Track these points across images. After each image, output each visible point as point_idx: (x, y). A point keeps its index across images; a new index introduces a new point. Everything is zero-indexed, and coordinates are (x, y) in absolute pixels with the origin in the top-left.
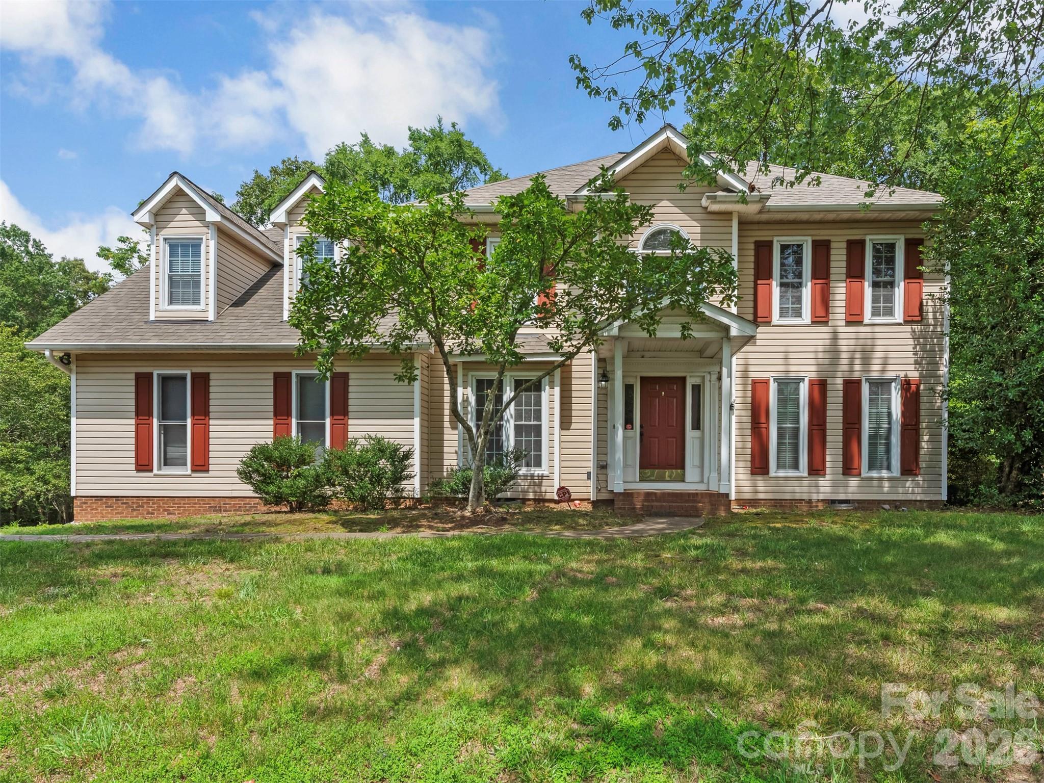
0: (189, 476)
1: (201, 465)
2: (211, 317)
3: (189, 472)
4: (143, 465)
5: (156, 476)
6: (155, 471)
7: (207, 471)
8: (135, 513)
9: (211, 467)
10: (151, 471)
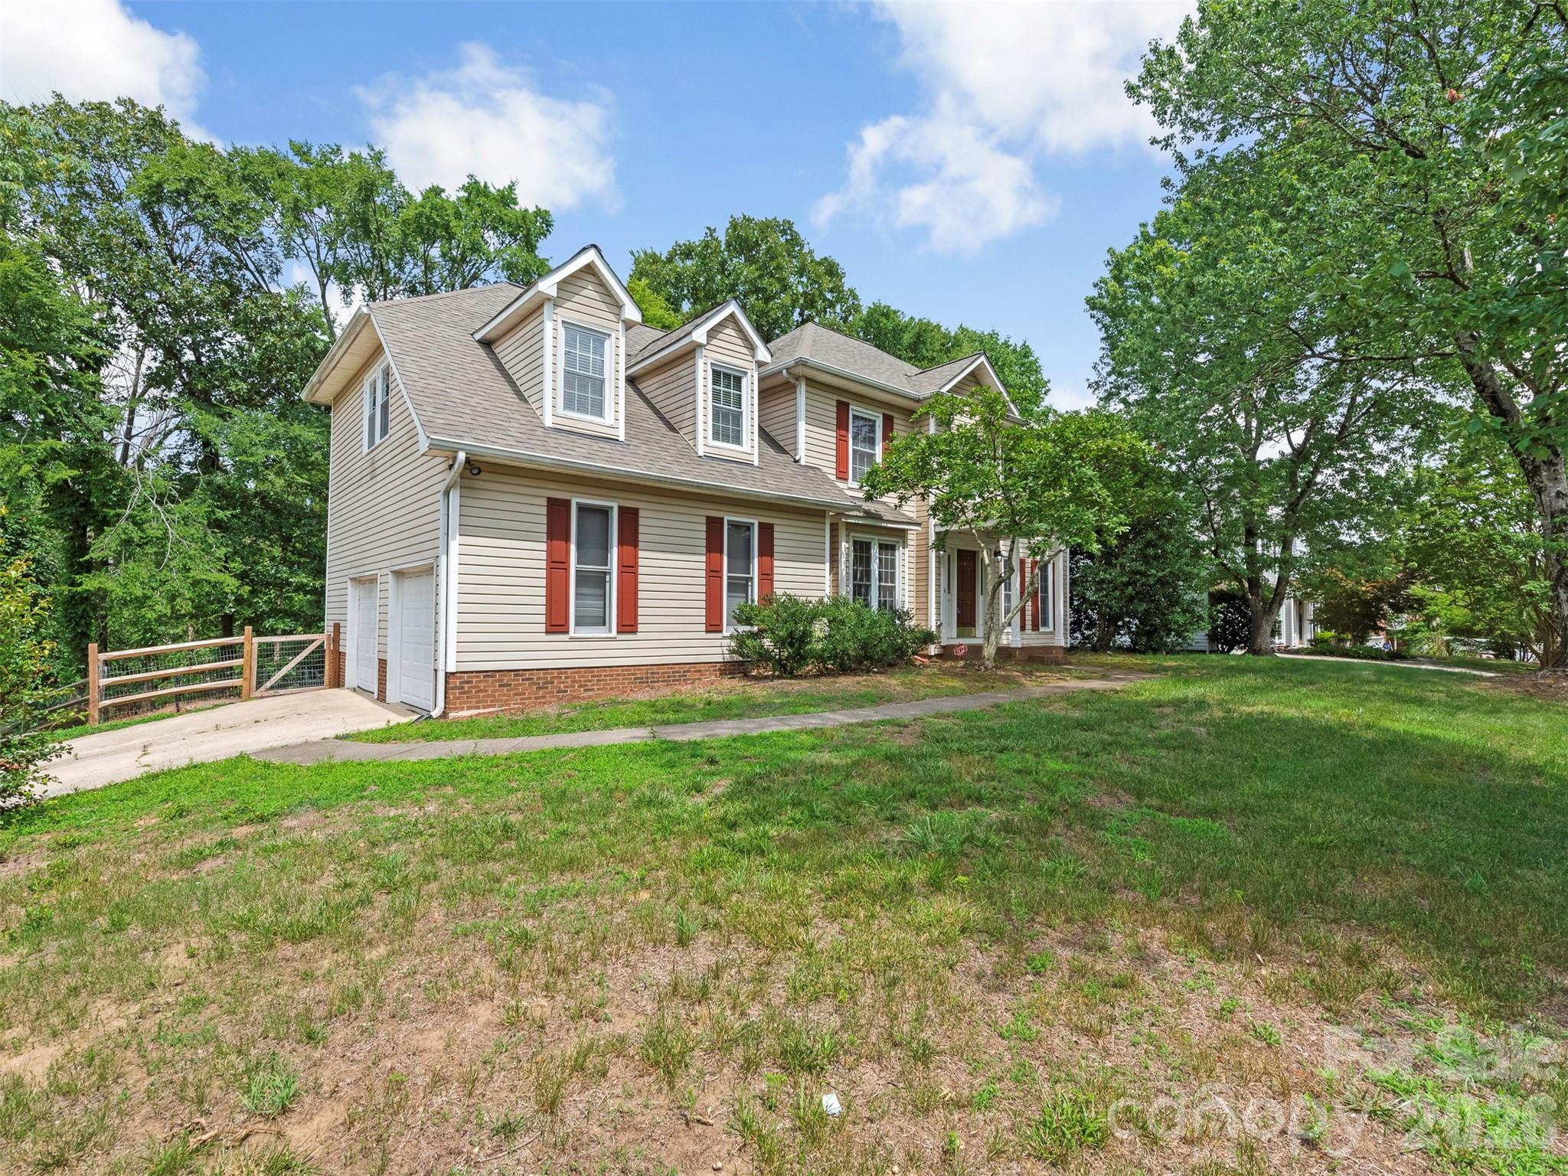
0: (614, 639)
1: (628, 625)
2: (622, 438)
3: (614, 633)
4: (556, 624)
5: (573, 640)
6: (572, 633)
7: (635, 632)
8: (541, 692)
9: (640, 628)
10: (567, 632)
